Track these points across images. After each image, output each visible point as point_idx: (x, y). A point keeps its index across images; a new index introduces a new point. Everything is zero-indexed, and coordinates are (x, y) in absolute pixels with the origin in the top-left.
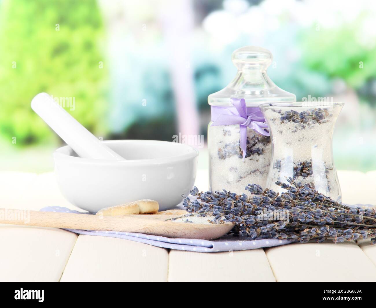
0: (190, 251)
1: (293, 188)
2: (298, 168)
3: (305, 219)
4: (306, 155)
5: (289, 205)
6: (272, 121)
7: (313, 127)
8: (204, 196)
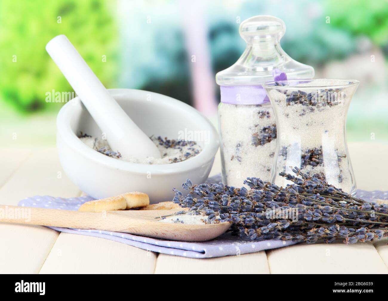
0: (180, 256)
1: (299, 180)
2: (306, 156)
3: (311, 218)
4: (315, 141)
5: (294, 201)
6: (276, 102)
7: (323, 109)
8: (198, 190)
